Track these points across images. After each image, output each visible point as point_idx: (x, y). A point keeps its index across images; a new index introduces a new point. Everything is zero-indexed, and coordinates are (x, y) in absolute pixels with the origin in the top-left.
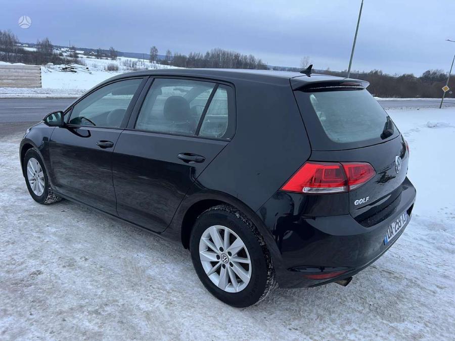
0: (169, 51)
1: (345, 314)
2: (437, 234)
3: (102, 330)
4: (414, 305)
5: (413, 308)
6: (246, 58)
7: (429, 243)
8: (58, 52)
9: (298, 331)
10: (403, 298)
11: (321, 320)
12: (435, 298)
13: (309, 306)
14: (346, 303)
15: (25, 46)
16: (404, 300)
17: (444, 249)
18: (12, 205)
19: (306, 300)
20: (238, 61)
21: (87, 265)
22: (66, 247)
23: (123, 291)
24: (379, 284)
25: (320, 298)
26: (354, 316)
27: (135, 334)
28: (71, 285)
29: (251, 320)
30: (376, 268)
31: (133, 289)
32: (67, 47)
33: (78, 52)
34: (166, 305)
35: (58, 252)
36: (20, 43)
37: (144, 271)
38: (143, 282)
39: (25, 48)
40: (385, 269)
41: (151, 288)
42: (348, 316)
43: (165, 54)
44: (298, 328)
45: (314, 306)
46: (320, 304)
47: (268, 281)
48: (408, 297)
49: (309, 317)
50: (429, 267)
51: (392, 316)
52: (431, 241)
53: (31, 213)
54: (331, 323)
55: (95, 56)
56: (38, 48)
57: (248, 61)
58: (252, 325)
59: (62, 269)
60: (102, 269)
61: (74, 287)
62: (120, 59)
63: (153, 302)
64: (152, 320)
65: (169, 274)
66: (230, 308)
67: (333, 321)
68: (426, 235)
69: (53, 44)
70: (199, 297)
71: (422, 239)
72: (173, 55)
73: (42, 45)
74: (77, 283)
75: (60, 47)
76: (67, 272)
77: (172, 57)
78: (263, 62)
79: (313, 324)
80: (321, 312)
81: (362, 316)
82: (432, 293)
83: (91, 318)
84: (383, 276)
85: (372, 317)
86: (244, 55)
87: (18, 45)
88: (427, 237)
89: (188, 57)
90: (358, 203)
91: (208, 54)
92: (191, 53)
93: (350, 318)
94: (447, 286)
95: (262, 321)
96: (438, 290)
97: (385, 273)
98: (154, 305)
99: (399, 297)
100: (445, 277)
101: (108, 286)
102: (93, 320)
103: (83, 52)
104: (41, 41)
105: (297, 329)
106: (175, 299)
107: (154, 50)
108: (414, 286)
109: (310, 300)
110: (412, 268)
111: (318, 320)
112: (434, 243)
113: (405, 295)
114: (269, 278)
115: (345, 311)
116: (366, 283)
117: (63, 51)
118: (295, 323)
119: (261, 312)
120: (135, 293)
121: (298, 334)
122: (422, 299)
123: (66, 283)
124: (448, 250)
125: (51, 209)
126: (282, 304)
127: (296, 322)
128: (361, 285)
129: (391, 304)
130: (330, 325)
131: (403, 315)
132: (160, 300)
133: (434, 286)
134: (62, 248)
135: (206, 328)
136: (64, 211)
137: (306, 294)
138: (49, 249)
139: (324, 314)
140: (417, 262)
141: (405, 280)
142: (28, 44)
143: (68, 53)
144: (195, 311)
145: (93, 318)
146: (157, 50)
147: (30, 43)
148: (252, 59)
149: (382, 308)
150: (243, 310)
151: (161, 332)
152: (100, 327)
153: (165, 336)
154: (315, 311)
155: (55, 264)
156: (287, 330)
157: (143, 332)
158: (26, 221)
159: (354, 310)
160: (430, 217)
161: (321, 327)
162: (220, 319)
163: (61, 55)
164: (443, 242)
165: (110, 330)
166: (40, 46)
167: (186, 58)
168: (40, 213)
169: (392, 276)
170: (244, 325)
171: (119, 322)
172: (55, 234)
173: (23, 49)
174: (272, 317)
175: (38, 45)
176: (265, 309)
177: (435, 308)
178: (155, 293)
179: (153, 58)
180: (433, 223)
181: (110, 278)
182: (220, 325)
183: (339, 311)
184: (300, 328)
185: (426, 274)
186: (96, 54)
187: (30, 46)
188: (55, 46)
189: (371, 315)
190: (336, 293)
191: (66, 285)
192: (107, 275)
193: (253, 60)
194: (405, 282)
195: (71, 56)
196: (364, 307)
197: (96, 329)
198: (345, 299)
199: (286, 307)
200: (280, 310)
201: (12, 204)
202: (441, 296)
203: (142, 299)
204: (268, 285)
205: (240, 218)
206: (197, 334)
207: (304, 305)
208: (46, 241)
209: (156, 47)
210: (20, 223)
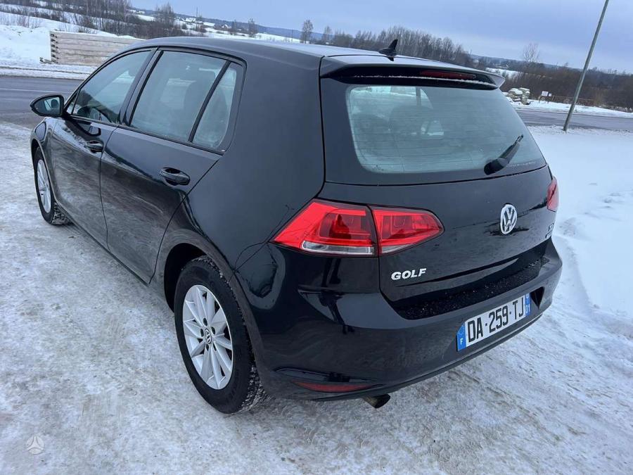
0: (328, 28)
1: (383, 449)
2: (613, 341)
3: (15, 413)
4: (510, 455)
5: (503, 459)
6: (438, 42)
7: (596, 354)
8: (182, 23)
9: (293, 465)
10: (496, 439)
11: (339, 452)
12: (553, 449)
13: (333, 427)
14: (396, 433)
15: (141, 14)
16: (496, 443)
17: (617, 368)
18: (14, 222)
19: (333, 416)
20: (427, 47)
21: (54, 316)
22: (43, 287)
23: (78, 361)
24: (469, 409)
25: (358, 417)
26: (396, 456)
27: (53, 426)
28: (15, 342)
29: (232, 435)
30: (478, 383)
31: (92, 360)
32: (194, 17)
33: (206, 24)
34: (123, 391)
35: (29, 292)
36: (135, 9)
37: (124, 336)
38: (113, 352)
39: (139, 16)
40: (494, 386)
41: (119, 362)
42: (387, 453)
43: (323, 33)
44: (297, 460)
45: (341, 428)
46: (351, 428)
47: (252, 381)
48: (506, 438)
49: (324, 444)
50: (574, 393)
51: (460, 466)
52: (600, 350)
53: (28, 235)
54: (353, 460)
55: (229, 30)
56: (157, 17)
57: (442, 46)
58: (229, 442)
59: (19, 318)
60: (70, 325)
61: (18, 344)
62: (260, 36)
63: (108, 383)
64: (90, 410)
65: (156, 346)
66: (212, 410)
67: (358, 457)
68: (598, 340)
69: (175, 11)
70: (177, 387)
71: (586, 346)
72: (334, 34)
73: (161, 12)
74: (25, 340)
75: (185, 17)
76: (24, 322)
77: (332, 36)
78: (465, 50)
79: (324, 457)
80: (347, 440)
81: (410, 457)
82: (553, 439)
83: (12, 392)
84: (483, 397)
85: (425, 462)
86: (437, 38)
87: (131, 11)
88: (597, 343)
89: (354, 37)
90: (399, 277)
91: (384, 33)
92: (360, 32)
93: (388, 458)
94: (587, 431)
95: (248, 439)
96: (568, 436)
97: (489, 393)
98: (106, 389)
99: (490, 436)
100: (593, 415)
101: (63, 350)
102: (13, 396)
103: (212, 25)
104: (161, 7)
105: (293, 461)
106: (141, 384)
107: (308, 24)
108: (528, 421)
109: (340, 417)
110: (542, 391)
111: (336, 452)
112: (603, 356)
113: (503, 434)
114: (253, 376)
115: (385, 445)
116: (449, 404)
117: (188, 23)
118: (296, 451)
119: (254, 424)
120: (92, 366)
121: (292, 469)
122: (529, 447)
123: (10, 338)
124: (623, 371)
125: (58, 232)
126: (295, 416)
127: (300, 449)
128: (437, 407)
129: (471, 446)
130: (350, 463)
131: (480, 469)
132: (119, 381)
133: (564, 427)
134: (37, 287)
135: (158, 435)
136: (73, 237)
137: (339, 407)
138: (20, 286)
139: (350, 444)
140: (556, 383)
141: (517, 410)
142: (145, 11)
143: (194, 25)
144: (158, 406)
145: (14, 394)
146: (312, 25)
147: (147, 9)
148: (448, 43)
149: (450, 451)
150: (229, 416)
151: (92, 430)
152: (15, 407)
153: (93, 437)
154: (338, 437)
155: (13, 309)
156: (278, 460)
157: (66, 426)
158: (17, 245)
159: (401, 445)
160: (618, 312)
161: (333, 463)
162: (185, 425)
163: (184, 27)
164: (620, 356)
165: (25, 415)
166: (159, 14)
167: (352, 38)
168: (41, 237)
169: (500, 399)
170: (217, 441)
171: (44, 405)
172: (40, 267)
173: (137, 17)
174: (266, 435)
175: (156, 13)
176: (261, 421)
177: (544, 466)
178: (119, 370)
179: (306, 36)
180: (619, 321)
181: (71, 339)
182: (180, 434)
183: (377, 443)
184: (300, 459)
185: (561, 404)
186: (230, 27)
187: (147, 13)
188: (180, 15)
189: (426, 458)
190: (388, 414)
191: (10, 340)
192: (71, 335)
193: (449, 46)
194: (514, 413)
195: (196, 29)
196: (422, 443)
197: (10, 409)
198: (397, 426)
199: (295, 423)
200: (284, 426)
201: (14, 219)
202: (568, 448)
203: (95, 376)
204: (251, 386)
205: (224, 278)
206: (139, 443)
207: (328, 423)
208: (23, 275)
209: (311, 21)
210: (7, 247)
